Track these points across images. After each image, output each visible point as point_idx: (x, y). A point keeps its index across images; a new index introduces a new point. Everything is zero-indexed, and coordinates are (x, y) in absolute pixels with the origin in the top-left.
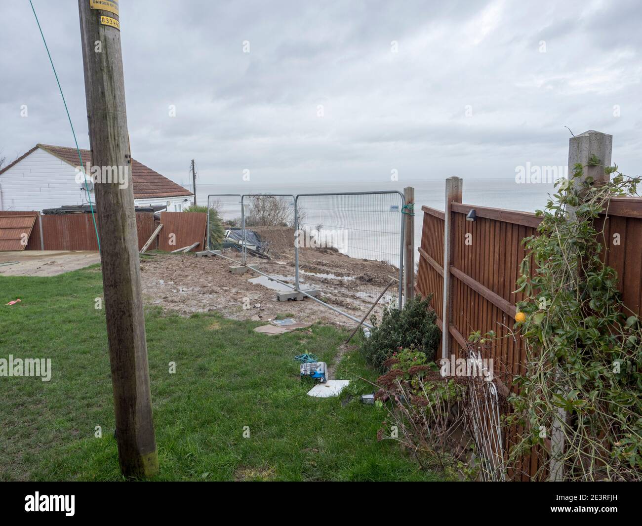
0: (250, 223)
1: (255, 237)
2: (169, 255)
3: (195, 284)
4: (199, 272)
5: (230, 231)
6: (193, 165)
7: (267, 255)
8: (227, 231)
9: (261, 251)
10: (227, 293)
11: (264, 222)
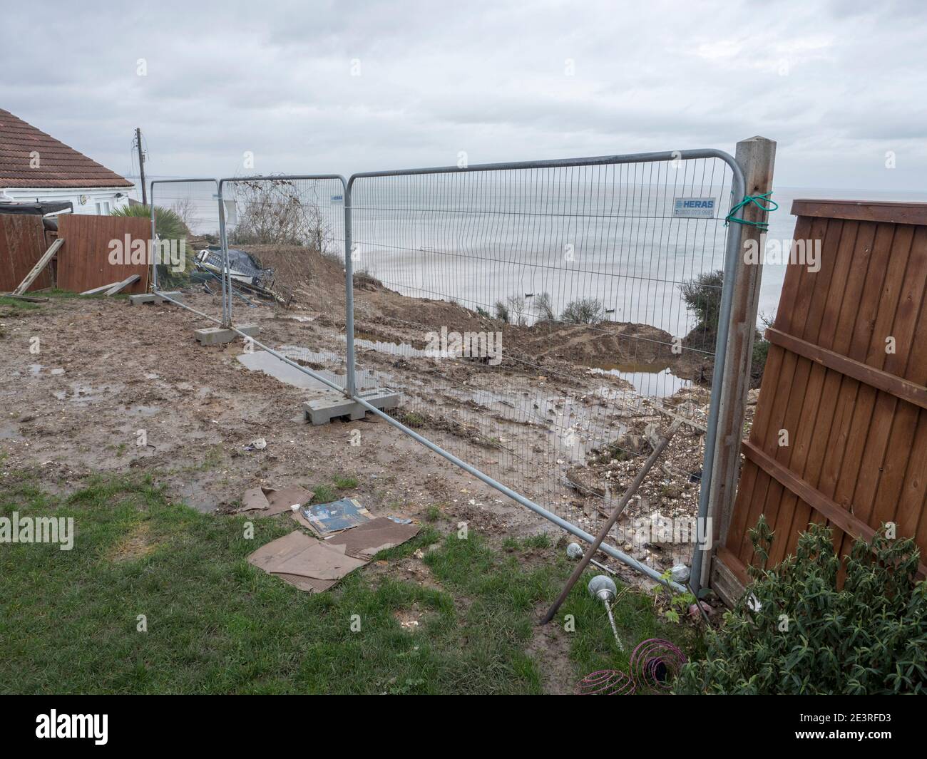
0: (239, 240)
1: (249, 262)
2: (74, 300)
3: (114, 373)
4: (128, 340)
5: (207, 252)
6: (139, 138)
7: (271, 291)
8: (202, 251)
9: (261, 286)
10: (186, 400)
11: (264, 238)
